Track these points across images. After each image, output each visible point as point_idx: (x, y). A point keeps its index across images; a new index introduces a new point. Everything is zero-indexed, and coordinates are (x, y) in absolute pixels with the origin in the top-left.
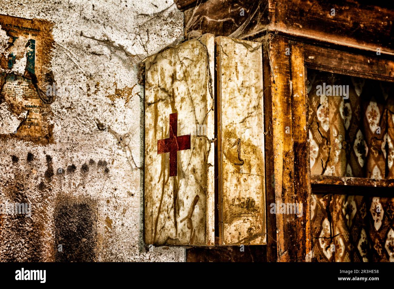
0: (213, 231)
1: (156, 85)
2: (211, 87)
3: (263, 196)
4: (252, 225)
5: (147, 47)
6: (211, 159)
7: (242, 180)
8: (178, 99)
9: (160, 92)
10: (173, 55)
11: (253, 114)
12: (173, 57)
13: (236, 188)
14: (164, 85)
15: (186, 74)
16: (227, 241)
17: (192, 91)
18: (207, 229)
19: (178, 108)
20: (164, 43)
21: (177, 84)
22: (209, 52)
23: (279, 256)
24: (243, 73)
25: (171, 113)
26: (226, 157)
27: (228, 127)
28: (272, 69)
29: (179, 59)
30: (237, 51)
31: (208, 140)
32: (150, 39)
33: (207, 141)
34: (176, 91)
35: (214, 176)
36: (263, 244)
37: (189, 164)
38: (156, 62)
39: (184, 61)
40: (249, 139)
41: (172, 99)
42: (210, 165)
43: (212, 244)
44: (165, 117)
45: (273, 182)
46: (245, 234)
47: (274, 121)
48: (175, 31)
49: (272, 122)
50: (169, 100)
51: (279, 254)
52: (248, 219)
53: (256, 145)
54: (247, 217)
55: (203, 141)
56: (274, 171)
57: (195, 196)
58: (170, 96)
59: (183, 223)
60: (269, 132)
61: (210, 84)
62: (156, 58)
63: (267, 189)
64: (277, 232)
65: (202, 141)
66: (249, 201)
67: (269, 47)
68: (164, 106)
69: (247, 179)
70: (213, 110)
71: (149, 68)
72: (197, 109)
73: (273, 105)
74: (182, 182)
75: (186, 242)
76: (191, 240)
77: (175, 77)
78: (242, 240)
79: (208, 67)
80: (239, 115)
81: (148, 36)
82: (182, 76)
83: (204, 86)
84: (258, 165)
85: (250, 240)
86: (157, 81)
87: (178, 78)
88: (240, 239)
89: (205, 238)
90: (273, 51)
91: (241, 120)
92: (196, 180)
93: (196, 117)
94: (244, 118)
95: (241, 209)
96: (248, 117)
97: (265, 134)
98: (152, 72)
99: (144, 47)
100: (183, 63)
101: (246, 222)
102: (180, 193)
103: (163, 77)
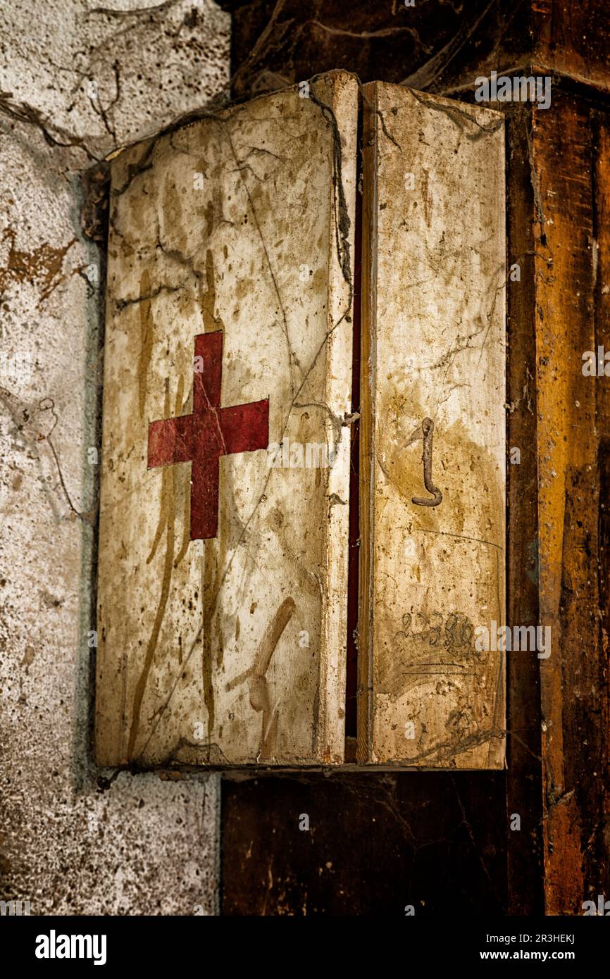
0: (341, 717)
1: (147, 239)
2: (346, 246)
3: (499, 610)
4: (464, 701)
5: (113, 119)
6: (340, 480)
7: (433, 554)
8: (225, 286)
9: (162, 262)
10: (213, 141)
11: (473, 342)
12: (211, 150)
13: (415, 579)
14: (177, 240)
15: (257, 205)
16: (385, 751)
17: (280, 257)
18: (322, 708)
19: (226, 316)
20: (167, 110)
21: (223, 235)
22: (340, 130)
23: (548, 805)
24: (446, 205)
25: (202, 331)
26: (387, 476)
27: (396, 378)
28: (538, 199)
29: (234, 155)
30: (429, 132)
31: (332, 417)
32: (125, 94)
33: (329, 422)
34: (219, 258)
35: (347, 537)
36: (494, 767)
37: (263, 497)
38: (151, 166)
39: (251, 161)
40: (460, 421)
41: (205, 287)
42: (337, 499)
43: (337, 757)
44: (179, 346)
45: (533, 567)
46: (442, 733)
47: (542, 368)
48: (204, 71)
49: (533, 370)
50: (195, 290)
51: (547, 799)
52: (450, 684)
53: (480, 441)
54: (447, 675)
55: (313, 422)
56: (536, 529)
57: (282, 601)
58: (198, 275)
59: (235, 692)
60: (524, 403)
61: (341, 235)
62: (149, 152)
63: (512, 588)
64: (544, 728)
65: (309, 421)
66: (454, 624)
67: (530, 127)
68: (176, 310)
69: (449, 552)
70: (348, 319)
71: (126, 186)
72: (296, 319)
73: (537, 315)
74: (235, 558)
75: (244, 753)
76: (264, 746)
77: (216, 214)
78: (430, 751)
79: (336, 180)
80: (429, 342)
81: (118, 82)
82: (243, 208)
83: (320, 240)
84: (486, 509)
85: (454, 751)
86: (153, 227)
87: (227, 216)
88: (425, 748)
89: (314, 739)
90: (542, 140)
91: (436, 360)
92: (286, 548)
93: (289, 344)
94: (445, 353)
95: (428, 647)
96: (457, 351)
97: (508, 410)
98: (133, 199)
99: (104, 118)
100: (248, 166)
101: (444, 693)
102: (228, 594)
103: (173, 213)
